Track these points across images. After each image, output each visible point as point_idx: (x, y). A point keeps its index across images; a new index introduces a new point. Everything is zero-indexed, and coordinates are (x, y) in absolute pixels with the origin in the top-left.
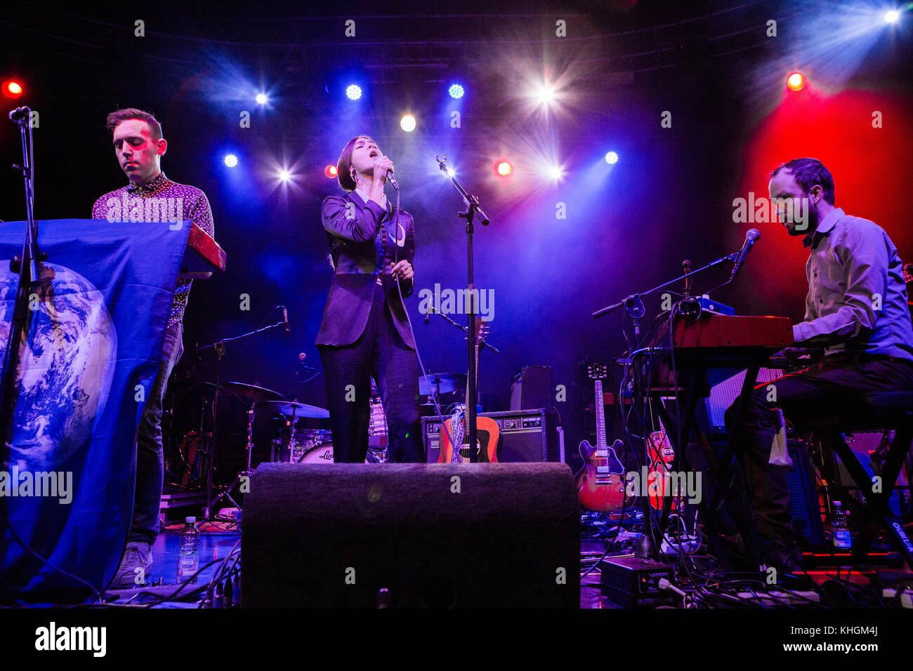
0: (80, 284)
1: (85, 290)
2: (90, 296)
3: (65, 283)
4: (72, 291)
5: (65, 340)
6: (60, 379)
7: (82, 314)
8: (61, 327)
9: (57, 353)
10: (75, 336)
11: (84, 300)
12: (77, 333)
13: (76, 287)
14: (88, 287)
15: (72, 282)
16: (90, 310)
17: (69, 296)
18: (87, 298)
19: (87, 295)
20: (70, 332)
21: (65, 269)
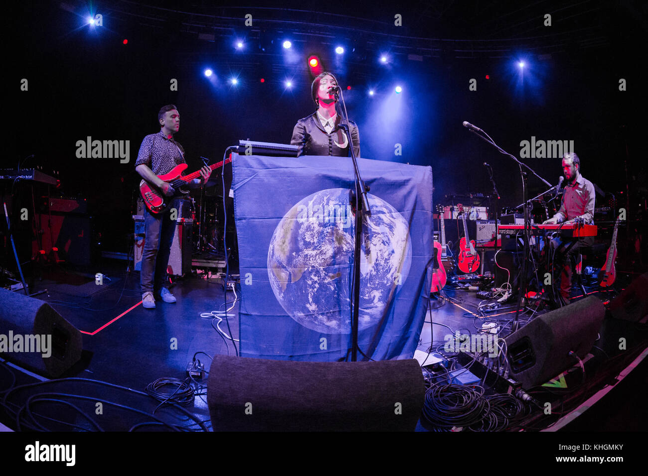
0: (386, 208)
1: (390, 212)
2: (394, 217)
3: (377, 207)
4: (383, 213)
5: (382, 244)
6: (383, 269)
7: (391, 227)
8: (379, 236)
9: (379, 252)
10: (388, 241)
11: (391, 218)
12: (389, 240)
13: (385, 210)
14: (392, 210)
15: (381, 206)
16: (395, 225)
17: (382, 216)
18: (393, 217)
19: (392, 215)
20: (385, 239)
21: (375, 197)
